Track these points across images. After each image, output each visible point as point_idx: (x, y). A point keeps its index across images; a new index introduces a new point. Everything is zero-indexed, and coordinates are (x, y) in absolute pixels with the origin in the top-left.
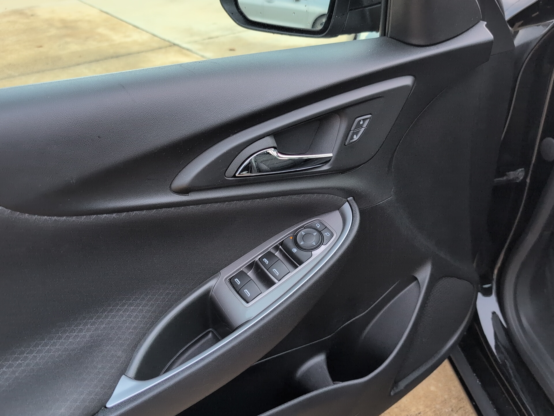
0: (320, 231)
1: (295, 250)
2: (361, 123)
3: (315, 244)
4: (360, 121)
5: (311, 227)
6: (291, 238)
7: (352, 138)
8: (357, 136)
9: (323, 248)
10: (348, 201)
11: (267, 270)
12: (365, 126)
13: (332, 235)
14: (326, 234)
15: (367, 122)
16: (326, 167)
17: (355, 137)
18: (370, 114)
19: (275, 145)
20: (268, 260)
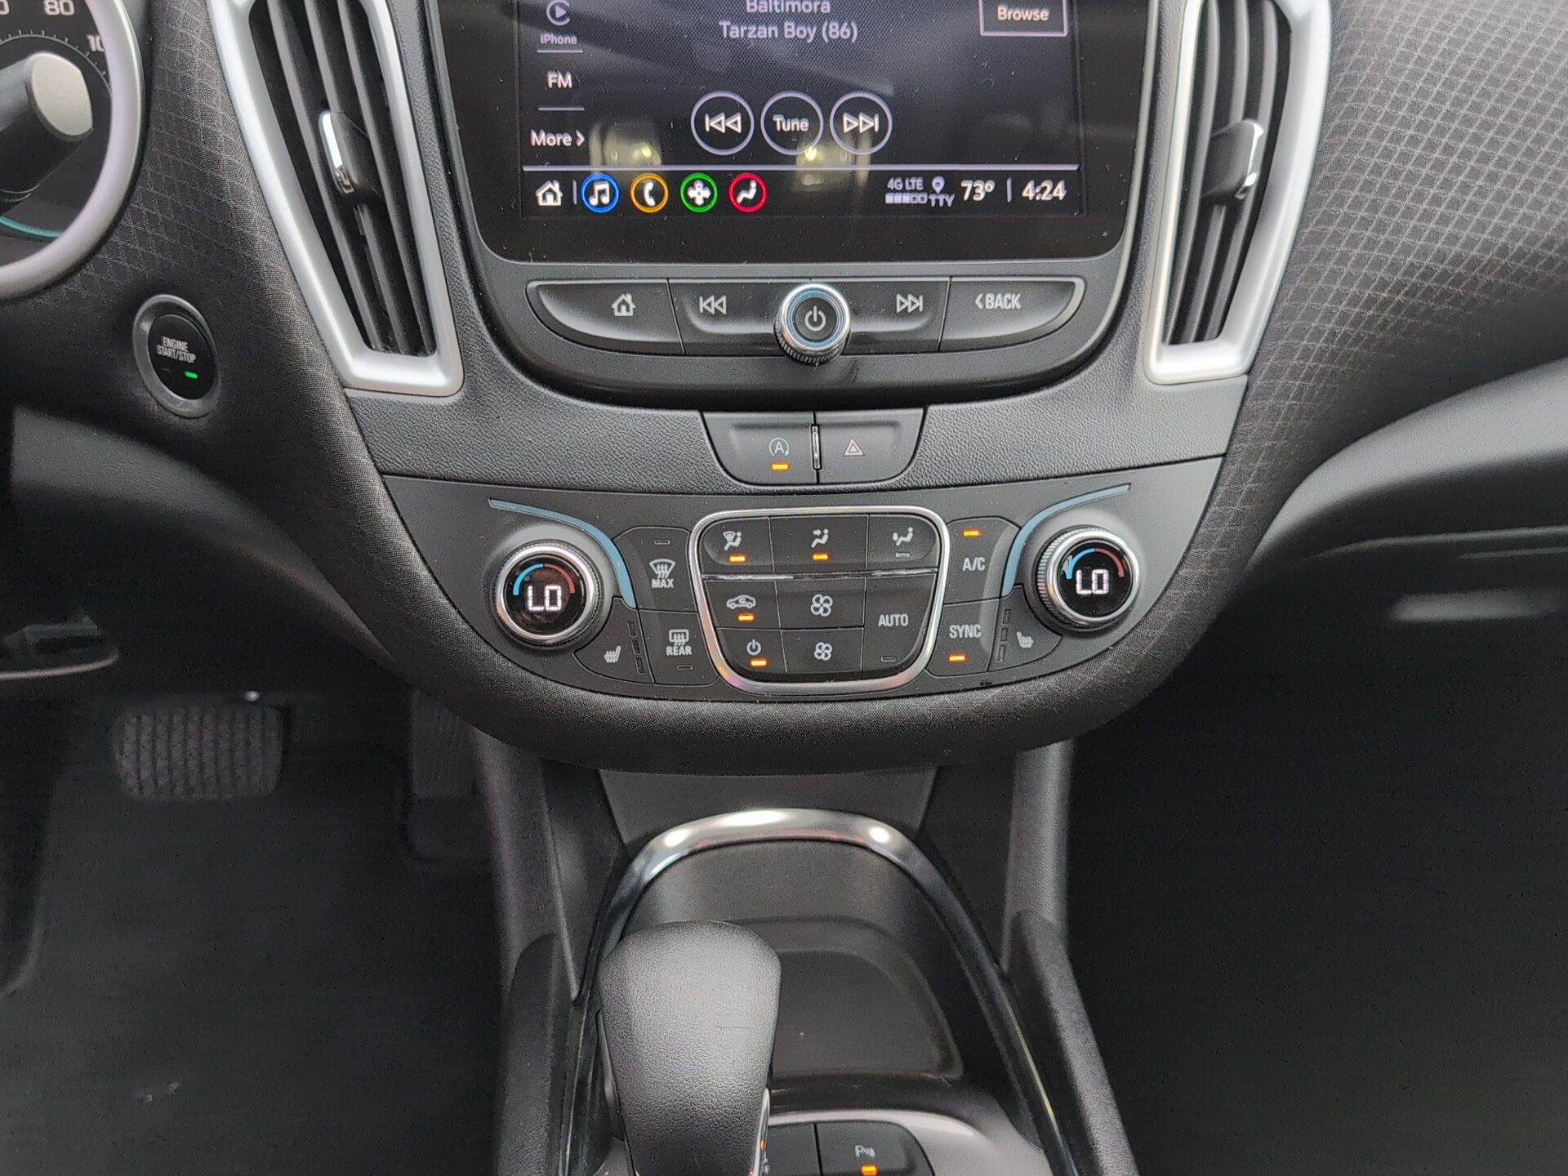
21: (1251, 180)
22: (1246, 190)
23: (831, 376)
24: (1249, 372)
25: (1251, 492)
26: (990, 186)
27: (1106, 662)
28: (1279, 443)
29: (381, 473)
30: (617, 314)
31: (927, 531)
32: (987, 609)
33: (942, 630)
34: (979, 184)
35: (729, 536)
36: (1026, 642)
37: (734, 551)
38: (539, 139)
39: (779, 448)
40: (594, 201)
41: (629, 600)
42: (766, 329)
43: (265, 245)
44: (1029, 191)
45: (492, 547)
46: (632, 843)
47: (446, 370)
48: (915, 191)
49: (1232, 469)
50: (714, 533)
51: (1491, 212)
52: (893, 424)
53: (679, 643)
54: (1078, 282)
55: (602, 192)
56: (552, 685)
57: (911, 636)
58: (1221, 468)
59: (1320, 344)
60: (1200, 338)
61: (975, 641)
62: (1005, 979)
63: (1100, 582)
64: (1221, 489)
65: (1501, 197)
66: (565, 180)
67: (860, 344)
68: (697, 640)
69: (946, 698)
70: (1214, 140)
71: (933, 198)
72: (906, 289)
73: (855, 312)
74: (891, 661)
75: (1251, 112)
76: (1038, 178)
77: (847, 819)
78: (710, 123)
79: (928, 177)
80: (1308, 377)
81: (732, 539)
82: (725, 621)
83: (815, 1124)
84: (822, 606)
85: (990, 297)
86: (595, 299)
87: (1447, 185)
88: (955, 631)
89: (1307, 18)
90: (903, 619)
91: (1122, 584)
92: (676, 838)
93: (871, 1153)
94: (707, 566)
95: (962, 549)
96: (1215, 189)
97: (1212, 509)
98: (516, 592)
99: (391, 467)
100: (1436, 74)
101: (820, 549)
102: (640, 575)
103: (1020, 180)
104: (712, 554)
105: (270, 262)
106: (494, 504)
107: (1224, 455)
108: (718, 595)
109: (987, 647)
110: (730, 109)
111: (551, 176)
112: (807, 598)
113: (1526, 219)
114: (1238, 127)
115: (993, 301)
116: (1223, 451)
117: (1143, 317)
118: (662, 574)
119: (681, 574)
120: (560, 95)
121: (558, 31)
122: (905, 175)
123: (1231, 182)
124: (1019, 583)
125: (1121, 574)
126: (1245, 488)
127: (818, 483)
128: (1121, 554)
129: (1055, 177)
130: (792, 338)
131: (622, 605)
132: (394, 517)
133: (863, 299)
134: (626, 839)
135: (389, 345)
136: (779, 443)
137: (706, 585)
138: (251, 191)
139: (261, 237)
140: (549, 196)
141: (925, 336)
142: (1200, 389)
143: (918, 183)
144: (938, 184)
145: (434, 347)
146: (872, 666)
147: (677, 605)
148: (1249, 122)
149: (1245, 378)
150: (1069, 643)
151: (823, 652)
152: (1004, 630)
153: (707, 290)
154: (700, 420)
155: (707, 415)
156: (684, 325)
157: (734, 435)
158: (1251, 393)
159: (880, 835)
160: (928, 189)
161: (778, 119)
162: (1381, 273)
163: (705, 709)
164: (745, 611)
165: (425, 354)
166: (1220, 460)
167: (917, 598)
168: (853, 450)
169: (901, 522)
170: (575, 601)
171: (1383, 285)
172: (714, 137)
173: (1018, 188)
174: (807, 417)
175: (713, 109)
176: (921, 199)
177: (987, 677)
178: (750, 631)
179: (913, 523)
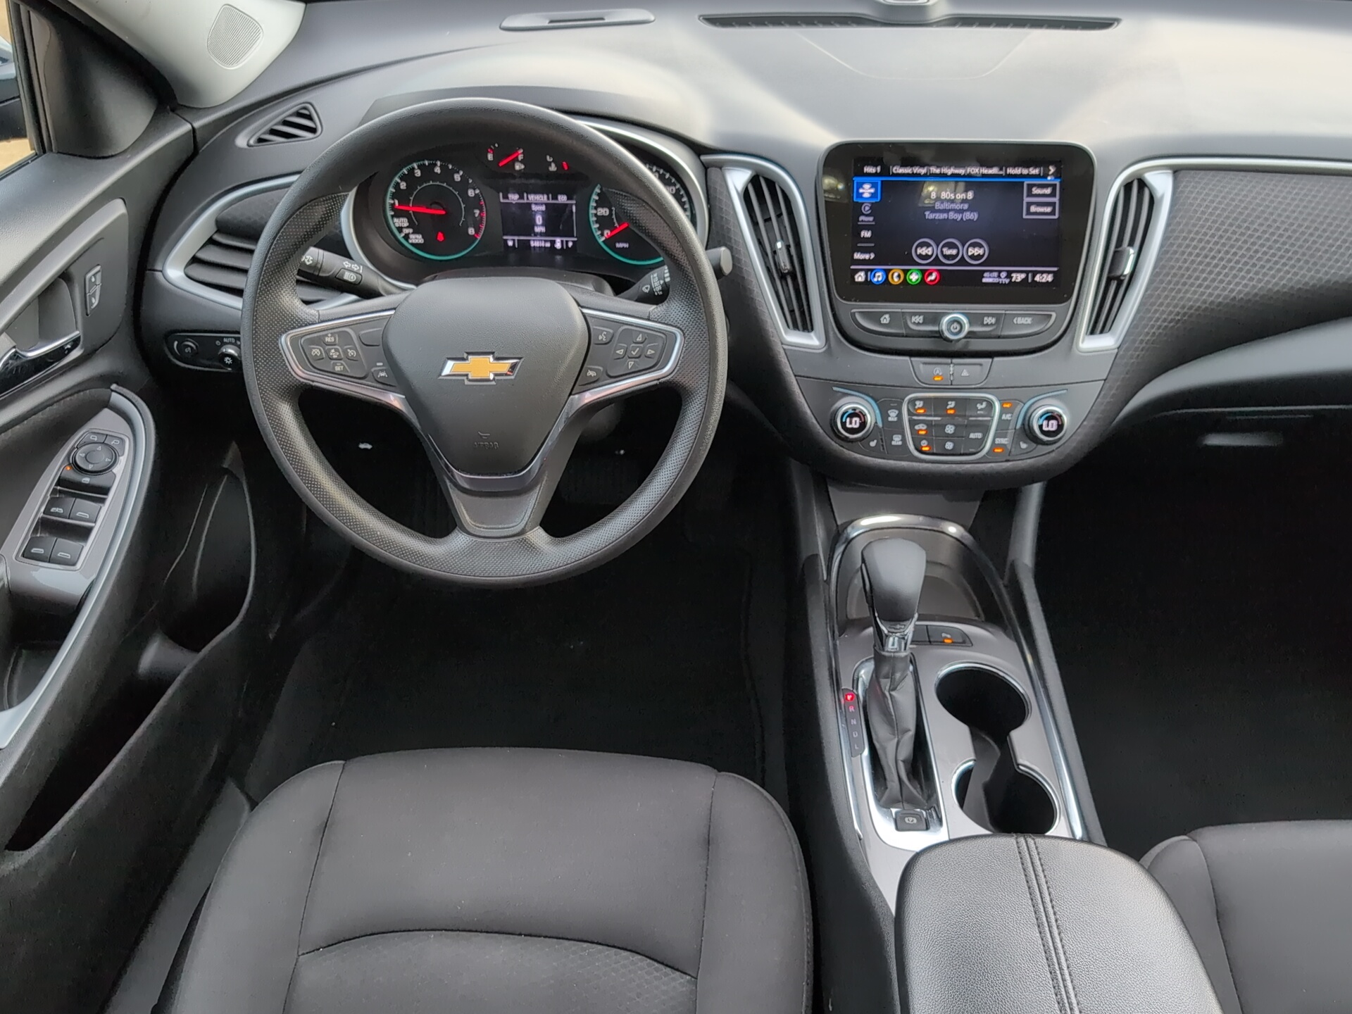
0: (103, 443)
1: (86, 480)
2: (93, 280)
3: (110, 460)
4: (91, 278)
5: (85, 444)
6: (69, 468)
7: (92, 304)
8: (95, 298)
9: (122, 460)
10: (112, 391)
11: (69, 518)
12: (98, 282)
13: (122, 440)
14: (113, 443)
15: (99, 276)
16: (76, 353)
17: (93, 300)
18: (98, 265)
19: (14, 344)
20: (59, 507)
21: (1127, 271)
22: (1125, 276)
23: (958, 347)
24: (1118, 348)
25: (1114, 394)
26: (1023, 276)
27: (1053, 455)
28: (1127, 376)
29: (795, 376)
30: (882, 322)
31: (990, 405)
32: (1011, 432)
33: (994, 441)
34: (1018, 275)
35: (917, 403)
36: (1024, 446)
37: (919, 408)
38: (857, 256)
39: (938, 372)
40: (875, 280)
41: (880, 425)
42: (936, 328)
43: (757, 292)
44: (1038, 278)
45: (834, 404)
46: (842, 524)
47: (819, 339)
48: (994, 277)
49: (1107, 385)
50: (913, 401)
51: (1229, 283)
52: (981, 365)
53: (897, 440)
54: (1054, 315)
55: (879, 276)
56: (851, 453)
57: (981, 442)
58: (1103, 385)
59: (1148, 338)
60: (1102, 332)
61: (1005, 445)
62: (1005, 586)
63: (1053, 425)
64: (1103, 393)
65: (1235, 276)
66: (866, 271)
67: (971, 335)
68: (904, 440)
69: (993, 465)
70: (1115, 252)
71: (1001, 280)
72: (989, 315)
73: (971, 323)
74: (972, 450)
75: (1131, 244)
76: (1042, 272)
77: (939, 522)
78: (919, 251)
79: (1000, 272)
80: (1142, 350)
81: (919, 404)
82: (915, 433)
83: (927, 626)
84: (950, 429)
85: (1019, 319)
86: (875, 317)
87: (1210, 273)
88: (998, 441)
89: (1162, 197)
90: (979, 435)
91: (1060, 427)
92: (867, 522)
93: (949, 636)
94: (910, 413)
95: (1003, 411)
96: (1113, 274)
97: (1099, 400)
98: (844, 420)
99: (799, 374)
100: (1212, 225)
101: (951, 409)
102: (885, 416)
103: (1035, 273)
104: (911, 410)
105: (758, 299)
106: (835, 389)
107: (1105, 380)
108: (913, 423)
109: (1009, 447)
110: (928, 245)
111: (861, 270)
112: (944, 426)
113: (1246, 285)
114: (1125, 250)
115: (1020, 320)
116: (1104, 378)
117: (1078, 327)
118: (893, 416)
119: (900, 416)
120: (866, 240)
121: (867, 215)
122: (991, 271)
123: (1118, 273)
124: (1023, 424)
125: (1060, 423)
126: (1112, 392)
127: (951, 385)
128: (1060, 416)
129: (1049, 272)
130: (947, 334)
131: (877, 426)
132: (799, 391)
133: (974, 319)
134: (839, 523)
135: (796, 327)
136: (938, 370)
137: (910, 421)
138: (752, 271)
139: (756, 290)
140: (860, 277)
141: (992, 333)
142: (1098, 354)
143: (996, 274)
144: (1003, 275)
145: (812, 329)
146: (967, 452)
147: (897, 427)
148: (1129, 248)
149: (1116, 351)
150: (1040, 446)
151: (949, 446)
152: (1015, 442)
153: (915, 314)
154: (909, 362)
155: (913, 359)
156: (907, 326)
157: (921, 366)
158: (1118, 356)
159: (953, 529)
160: (999, 277)
161: (945, 250)
162: (1177, 309)
163: (904, 464)
164: (921, 430)
165: (809, 332)
166: (1103, 382)
167: (985, 428)
168: (965, 373)
169: (981, 400)
170: (863, 425)
171: (1178, 314)
172: (920, 256)
173: (1034, 277)
174: (949, 360)
175: (921, 245)
176: (996, 280)
177: (1008, 458)
178: (924, 437)
179: (985, 401)
